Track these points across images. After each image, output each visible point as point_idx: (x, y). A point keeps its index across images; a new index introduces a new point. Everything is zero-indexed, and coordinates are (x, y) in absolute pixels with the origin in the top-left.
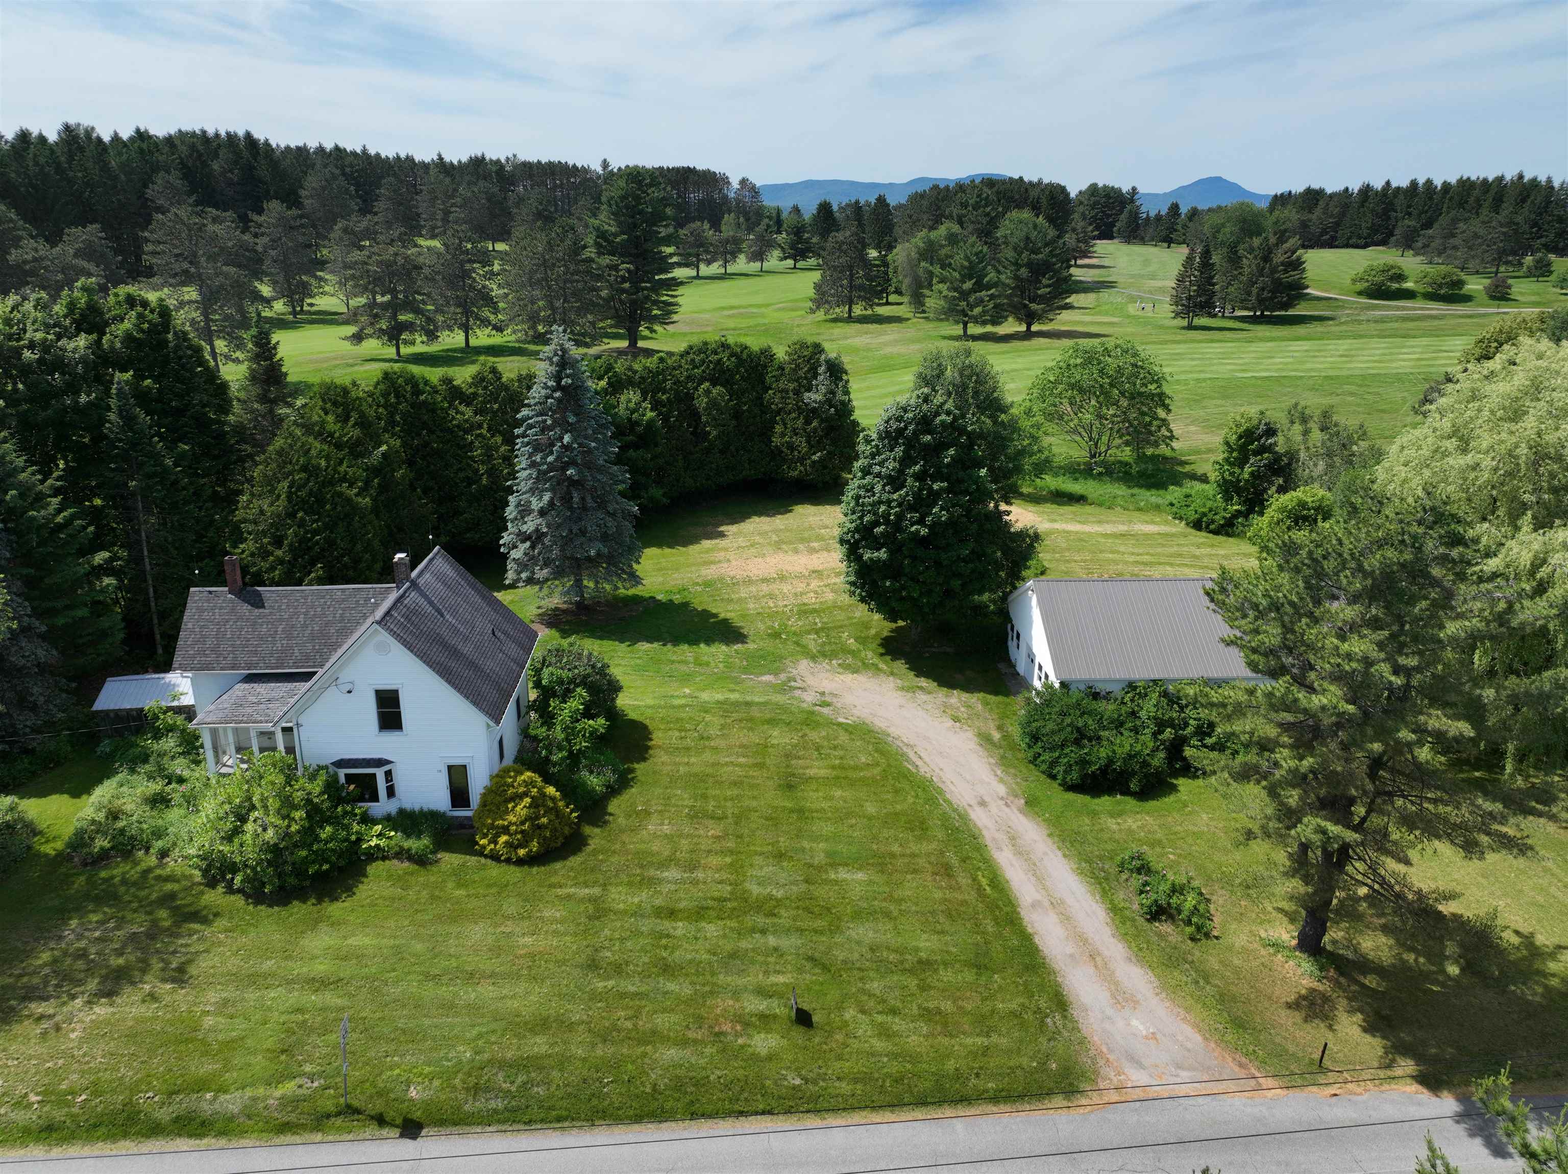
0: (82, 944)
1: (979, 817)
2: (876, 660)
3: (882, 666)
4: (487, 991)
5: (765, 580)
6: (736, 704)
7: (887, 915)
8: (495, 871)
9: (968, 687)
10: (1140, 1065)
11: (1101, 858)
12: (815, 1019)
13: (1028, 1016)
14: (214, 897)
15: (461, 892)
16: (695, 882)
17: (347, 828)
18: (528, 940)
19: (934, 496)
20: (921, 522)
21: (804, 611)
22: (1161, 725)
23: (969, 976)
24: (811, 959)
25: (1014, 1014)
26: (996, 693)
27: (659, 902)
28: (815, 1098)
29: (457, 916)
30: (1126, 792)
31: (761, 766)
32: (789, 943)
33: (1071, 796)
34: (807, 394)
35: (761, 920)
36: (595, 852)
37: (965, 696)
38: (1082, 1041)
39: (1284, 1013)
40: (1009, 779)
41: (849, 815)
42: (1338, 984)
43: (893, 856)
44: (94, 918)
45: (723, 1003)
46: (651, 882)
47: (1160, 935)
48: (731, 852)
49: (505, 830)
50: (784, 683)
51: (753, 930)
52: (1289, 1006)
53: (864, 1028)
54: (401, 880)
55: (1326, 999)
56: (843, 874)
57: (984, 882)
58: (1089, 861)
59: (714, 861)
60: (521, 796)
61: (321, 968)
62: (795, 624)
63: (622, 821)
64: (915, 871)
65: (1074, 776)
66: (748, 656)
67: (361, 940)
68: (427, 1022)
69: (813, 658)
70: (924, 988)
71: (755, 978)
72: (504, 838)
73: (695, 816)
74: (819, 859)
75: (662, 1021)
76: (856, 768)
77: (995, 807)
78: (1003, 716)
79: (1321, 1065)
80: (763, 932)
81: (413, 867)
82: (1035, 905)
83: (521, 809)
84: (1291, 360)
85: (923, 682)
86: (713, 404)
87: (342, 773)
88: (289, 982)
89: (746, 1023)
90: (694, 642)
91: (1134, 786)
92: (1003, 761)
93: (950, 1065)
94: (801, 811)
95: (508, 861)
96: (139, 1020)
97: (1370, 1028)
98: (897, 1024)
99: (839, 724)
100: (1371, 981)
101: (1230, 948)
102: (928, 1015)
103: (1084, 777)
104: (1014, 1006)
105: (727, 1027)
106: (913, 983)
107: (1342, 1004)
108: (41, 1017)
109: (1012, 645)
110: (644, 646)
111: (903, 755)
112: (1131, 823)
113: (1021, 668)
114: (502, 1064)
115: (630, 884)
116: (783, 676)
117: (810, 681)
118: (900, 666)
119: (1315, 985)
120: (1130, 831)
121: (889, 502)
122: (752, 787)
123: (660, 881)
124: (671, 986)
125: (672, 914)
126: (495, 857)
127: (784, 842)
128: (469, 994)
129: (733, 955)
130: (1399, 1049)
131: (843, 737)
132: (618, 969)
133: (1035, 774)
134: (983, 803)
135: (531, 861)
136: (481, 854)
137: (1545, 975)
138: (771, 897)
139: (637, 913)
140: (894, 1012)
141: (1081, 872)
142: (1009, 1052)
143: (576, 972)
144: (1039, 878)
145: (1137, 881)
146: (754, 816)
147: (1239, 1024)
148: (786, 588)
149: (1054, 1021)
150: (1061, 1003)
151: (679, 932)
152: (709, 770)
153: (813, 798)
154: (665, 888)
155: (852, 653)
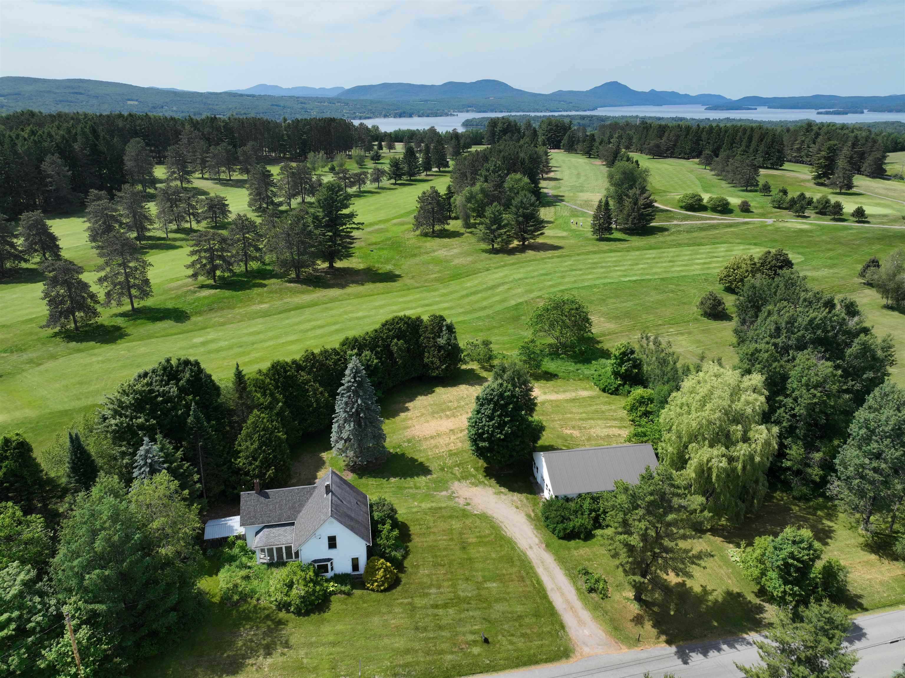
0: (250, 637)
1: (531, 554)
2: (483, 479)
3: (486, 482)
4: (386, 641)
5: (432, 437)
6: (436, 509)
7: (506, 600)
8: (374, 595)
9: (520, 491)
10: (587, 645)
11: (572, 568)
12: (490, 640)
13: (553, 632)
14: (283, 615)
15: (365, 605)
16: (442, 593)
17: (322, 585)
18: (393, 621)
19: (505, 423)
20: (501, 433)
21: (451, 454)
22: (591, 511)
23: (534, 620)
24: (484, 619)
25: (549, 632)
26: (530, 493)
27: (431, 602)
28: (494, 667)
29: (368, 615)
30: (579, 538)
31: (452, 539)
32: (477, 613)
33: (561, 541)
34: (439, 340)
35: (466, 606)
36: (405, 584)
37: (519, 495)
38: (570, 639)
39: (629, 623)
40: (539, 535)
41: (487, 559)
42: (646, 611)
43: (504, 575)
44: (248, 627)
45: (461, 638)
46: (427, 595)
47: (592, 598)
48: (451, 580)
49: (376, 581)
50: (451, 495)
51: (464, 610)
52: (631, 621)
53: (505, 643)
54: (343, 602)
55: (642, 617)
56: (488, 585)
57: (535, 582)
58: (568, 570)
59: (446, 584)
60: (380, 569)
61: (331, 638)
62: (449, 462)
63: (410, 570)
64: (512, 581)
65: (561, 534)
66: (435, 481)
67: (340, 627)
68: (372, 654)
69: (459, 480)
70: (521, 626)
71: (468, 628)
72: (376, 584)
73: (436, 565)
74: (480, 579)
75: (444, 646)
76: (485, 537)
77: (535, 548)
78: (534, 505)
79: (638, 640)
80: (467, 610)
81: (346, 596)
82: (552, 589)
83: (381, 573)
84: (646, 266)
85: (503, 489)
86: (400, 349)
87: (316, 565)
88: (323, 645)
89: (469, 643)
90: (412, 476)
91: (582, 536)
92: (537, 528)
93: (532, 652)
94: (470, 559)
95: (377, 591)
96: (283, 662)
97: (654, 626)
98: (515, 639)
99: (475, 515)
100: (656, 609)
101: (614, 601)
102: (523, 635)
103: (565, 535)
104: (548, 629)
105: (464, 646)
106: (517, 624)
107: (647, 618)
108: (252, 665)
109: (535, 470)
110: (392, 480)
111: (500, 527)
112: (582, 552)
113: (539, 480)
114: (400, 666)
115: (420, 596)
116: (450, 491)
117: (461, 493)
118: (493, 481)
119: (639, 612)
120: (582, 556)
121: (489, 426)
122: (451, 549)
123: (430, 594)
124: (443, 634)
125: (436, 606)
126: (373, 590)
127: (467, 573)
128: (381, 644)
129: (460, 620)
130: (662, 632)
131: (478, 523)
132: (425, 629)
133: (548, 533)
134: (531, 547)
135: (385, 590)
136: (368, 589)
137: (707, 601)
138: (467, 597)
139: (425, 607)
140: (513, 635)
141: (566, 575)
142: (548, 646)
143: (413, 632)
144: (553, 578)
145: (584, 578)
146: (455, 563)
147: (616, 629)
148: (441, 441)
149: (561, 633)
150: (563, 627)
151: (441, 613)
152: (435, 544)
153: (473, 552)
154: (433, 597)
155: (474, 476)
